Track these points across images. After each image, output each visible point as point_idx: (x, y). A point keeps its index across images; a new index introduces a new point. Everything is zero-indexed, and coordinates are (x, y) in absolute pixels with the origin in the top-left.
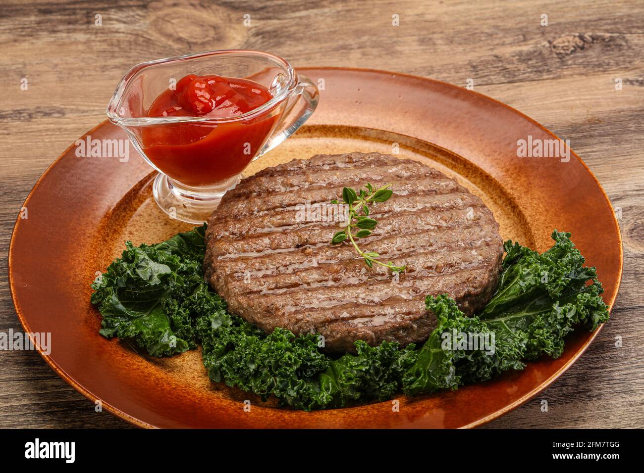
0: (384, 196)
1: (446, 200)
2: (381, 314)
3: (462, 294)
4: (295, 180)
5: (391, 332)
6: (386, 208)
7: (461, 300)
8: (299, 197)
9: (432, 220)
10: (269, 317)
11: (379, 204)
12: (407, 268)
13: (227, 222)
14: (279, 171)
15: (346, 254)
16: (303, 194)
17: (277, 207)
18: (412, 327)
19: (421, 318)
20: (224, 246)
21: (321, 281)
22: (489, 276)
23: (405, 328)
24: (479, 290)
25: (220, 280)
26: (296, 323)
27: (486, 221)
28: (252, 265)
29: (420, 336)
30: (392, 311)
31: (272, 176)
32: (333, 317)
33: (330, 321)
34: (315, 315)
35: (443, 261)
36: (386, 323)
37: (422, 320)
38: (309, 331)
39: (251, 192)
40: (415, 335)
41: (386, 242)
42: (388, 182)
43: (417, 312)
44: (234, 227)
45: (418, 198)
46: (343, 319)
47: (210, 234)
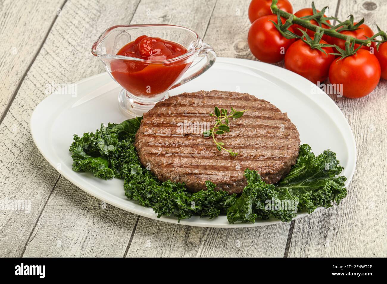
0: (238, 115)
1: (275, 123)
2: (217, 175)
3: (265, 172)
4: (196, 101)
5: (220, 185)
6: (240, 122)
7: (264, 175)
8: (195, 110)
9: (262, 132)
10: (157, 167)
11: (237, 120)
12: (239, 154)
13: (152, 117)
14: (190, 95)
15: (210, 143)
16: (198, 109)
17: (182, 113)
18: (232, 185)
19: (239, 181)
20: (146, 128)
21: (191, 153)
22: (283, 165)
23: (228, 184)
24: (275, 172)
25: (139, 146)
26: (170, 172)
27: (292, 137)
28: (158, 140)
29: (237, 191)
30: (223, 174)
31: (186, 97)
32: (190, 172)
33: (188, 174)
34: (181, 170)
35: (260, 153)
36: (218, 179)
37: (239, 182)
38: (176, 177)
39: (171, 104)
40: (234, 190)
41: (233, 139)
42: (246, 109)
43: (236, 177)
44: (156, 120)
45: (259, 120)
46: (195, 174)
47: (143, 122)
